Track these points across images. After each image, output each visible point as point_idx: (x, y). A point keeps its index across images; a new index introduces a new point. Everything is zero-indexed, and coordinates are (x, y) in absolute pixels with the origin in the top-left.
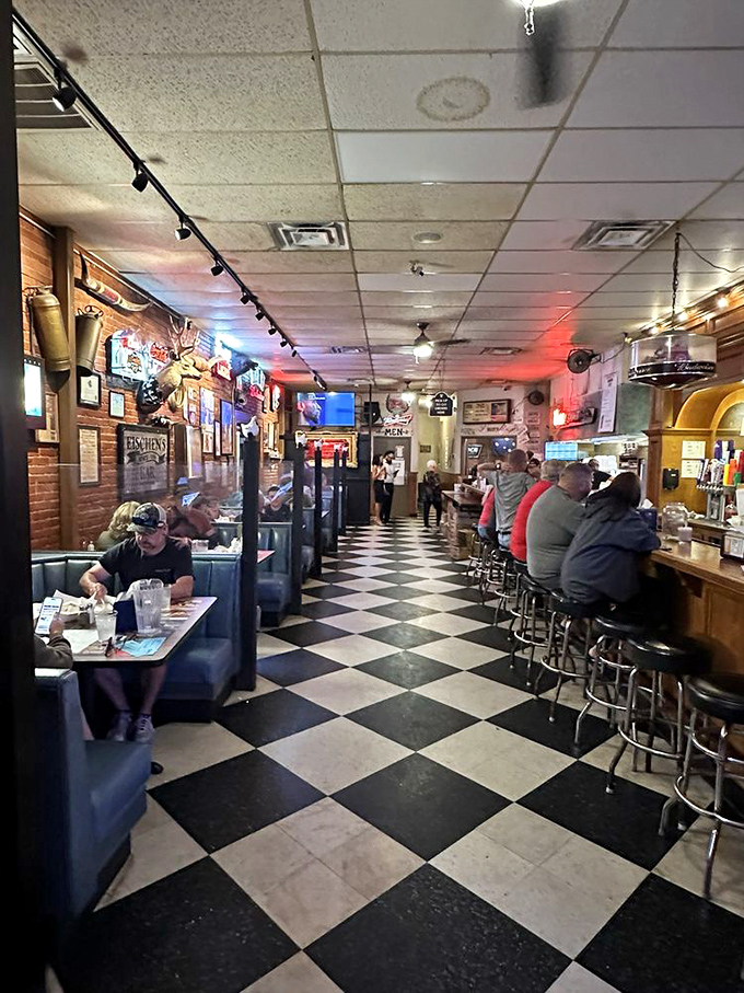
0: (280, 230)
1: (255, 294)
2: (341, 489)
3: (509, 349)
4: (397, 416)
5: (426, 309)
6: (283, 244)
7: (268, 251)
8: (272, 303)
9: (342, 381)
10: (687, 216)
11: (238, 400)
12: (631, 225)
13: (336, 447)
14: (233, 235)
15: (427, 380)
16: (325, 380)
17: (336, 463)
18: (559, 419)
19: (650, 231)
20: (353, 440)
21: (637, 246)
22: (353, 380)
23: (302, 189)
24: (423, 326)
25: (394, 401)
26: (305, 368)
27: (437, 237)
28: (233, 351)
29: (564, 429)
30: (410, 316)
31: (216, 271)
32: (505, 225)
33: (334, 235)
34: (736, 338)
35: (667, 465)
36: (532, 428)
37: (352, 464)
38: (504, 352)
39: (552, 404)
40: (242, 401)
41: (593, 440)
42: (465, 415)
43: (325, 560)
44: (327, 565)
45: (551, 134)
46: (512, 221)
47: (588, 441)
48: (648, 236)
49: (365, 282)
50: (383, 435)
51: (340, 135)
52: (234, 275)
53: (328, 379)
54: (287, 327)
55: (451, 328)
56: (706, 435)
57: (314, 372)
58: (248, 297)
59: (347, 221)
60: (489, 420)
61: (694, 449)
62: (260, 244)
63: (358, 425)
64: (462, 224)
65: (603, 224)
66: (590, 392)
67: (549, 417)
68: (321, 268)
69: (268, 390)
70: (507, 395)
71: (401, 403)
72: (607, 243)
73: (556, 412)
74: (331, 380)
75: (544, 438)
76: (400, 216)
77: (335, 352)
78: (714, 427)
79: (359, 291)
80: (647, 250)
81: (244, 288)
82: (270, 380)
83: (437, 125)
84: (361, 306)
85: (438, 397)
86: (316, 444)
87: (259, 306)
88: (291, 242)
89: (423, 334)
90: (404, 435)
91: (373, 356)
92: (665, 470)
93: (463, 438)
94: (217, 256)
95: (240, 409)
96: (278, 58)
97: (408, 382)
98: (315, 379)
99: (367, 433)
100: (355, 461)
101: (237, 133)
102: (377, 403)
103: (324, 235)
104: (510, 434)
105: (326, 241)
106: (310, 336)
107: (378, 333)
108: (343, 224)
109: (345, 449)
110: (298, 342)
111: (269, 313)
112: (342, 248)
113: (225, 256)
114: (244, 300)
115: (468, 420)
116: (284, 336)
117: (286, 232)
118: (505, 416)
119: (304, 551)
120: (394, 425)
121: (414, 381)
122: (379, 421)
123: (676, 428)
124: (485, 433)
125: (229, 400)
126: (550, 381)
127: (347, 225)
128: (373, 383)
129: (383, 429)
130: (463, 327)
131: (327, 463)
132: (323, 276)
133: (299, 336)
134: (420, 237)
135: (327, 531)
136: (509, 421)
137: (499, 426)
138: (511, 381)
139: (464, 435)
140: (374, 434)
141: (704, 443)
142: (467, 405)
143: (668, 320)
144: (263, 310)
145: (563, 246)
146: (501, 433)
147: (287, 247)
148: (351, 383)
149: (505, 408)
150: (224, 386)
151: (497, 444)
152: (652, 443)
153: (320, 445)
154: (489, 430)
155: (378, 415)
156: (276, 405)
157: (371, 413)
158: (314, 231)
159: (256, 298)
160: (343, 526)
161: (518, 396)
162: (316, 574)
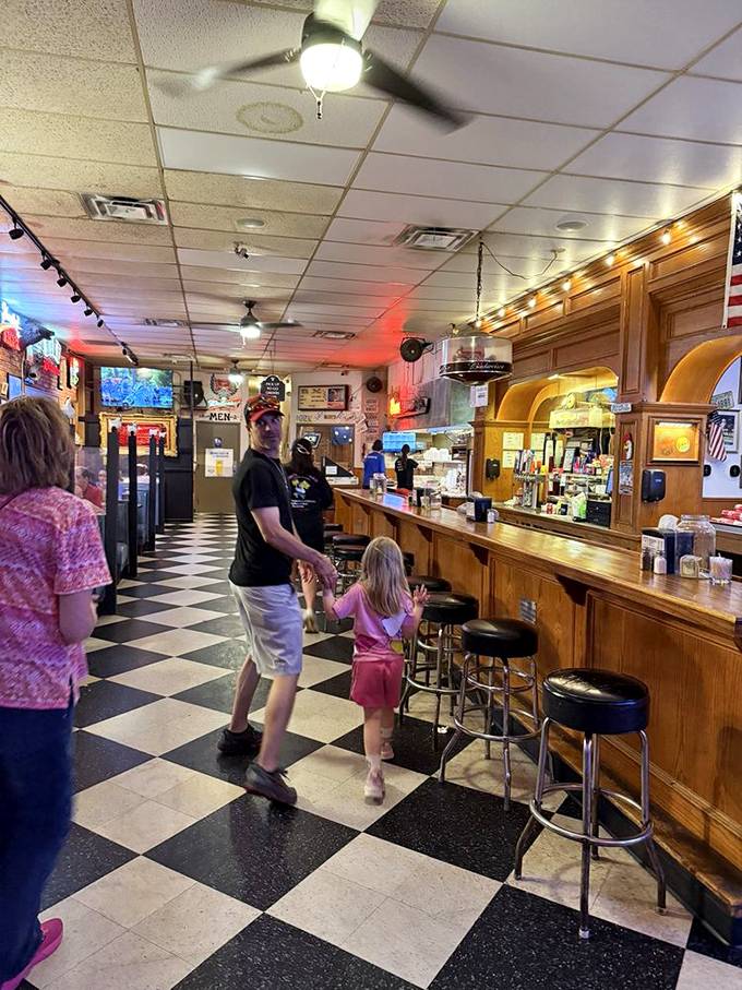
0: (93, 201)
1: (57, 258)
2: (158, 481)
3: (343, 333)
4: (224, 399)
5: (253, 287)
6: (95, 213)
7: (77, 218)
8: (77, 269)
9: (157, 356)
10: (488, 227)
11: (28, 374)
12: (442, 231)
13: (153, 432)
14: (38, 200)
15: (258, 359)
16: (135, 353)
17: (152, 451)
18: (395, 408)
19: (459, 237)
20: (171, 424)
21: (450, 249)
22: (170, 355)
23: (120, 168)
24: (250, 304)
25: (220, 382)
26: (112, 339)
27: (261, 223)
28: (22, 316)
29: (400, 418)
30: (235, 293)
31: (15, 234)
32: (327, 219)
33: (152, 210)
34: (550, 335)
35: (490, 455)
36: (370, 417)
37: (170, 452)
38: (338, 336)
39: (389, 393)
40: (34, 376)
41: (430, 430)
42: (300, 401)
43: (140, 559)
44: (143, 565)
45: (360, 153)
46: (333, 216)
47: (424, 431)
48: (458, 242)
49: (184, 256)
50: (208, 419)
51: (161, 129)
52: (34, 238)
53: (140, 353)
54: (93, 294)
55: (279, 310)
56: (524, 427)
57: (124, 344)
58: (49, 262)
59: (167, 200)
60: (326, 407)
61: (513, 441)
62: (68, 212)
63: (177, 407)
64: (285, 215)
65: (417, 228)
66: (424, 382)
67: (387, 405)
68: (135, 239)
69: (65, 362)
70: (343, 380)
71: (228, 384)
72: (422, 244)
73: (393, 401)
74: (143, 354)
75: (382, 426)
76: (223, 202)
77: (149, 323)
78: (531, 420)
79: (178, 265)
80: (459, 252)
81: (44, 252)
82: (68, 352)
83: (256, 134)
84: (181, 279)
85: (269, 380)
86: (130, 429)
87: (60, 271)
88: (104, 212)
89: (250, 313)
90: (232, 420)
91: (194, 331)
92: (488, 460)
93: (299, 426)
94: (16, 219)
95: (30, 385)
96: (103, 65)
97: (236, 361)
98: (125, 352)
99: (188, 417)
100: (174, 448)
101: (54, 114)
102: (200, 383)
103: (142, 210)
104: (349, 422)
105: (144, 217)
106: (120, 306)
107: (200, 308)
108: (163, 202)
109: (162, 435)
110: (104, 311)
111: (72, 279)
112: (161, 223)
113: (26, 219)
114: (45, 265)
115: (302, 407)
116: (88, 304)
117: (99, 203)
118: (343, 403)
119: (118, 548)
120: (221, 408)
121: (243, 360)
122: (202, 404)
123: (497, 420)
124: (322, 421)
125: (17, 373)
126: (387, 368)
127: (167, 204)
128: (194, 360)
129: (208, 413)
130: (293, 308)
131: (142, 451)
132: (138, 247)
133: (107, 305)
134: (242, 222)
135: (143, 527)
136: (346, 409)
137: (337, 413)
138: (348, 366)
139: (299, 422)
140: (197, 418)
141: (522, 434)
142: (301, 390)
143: (490, 314)
144: (65, 275)
145: (383, 243)
146: (338, 421)
147: (99, 217)
148: (167, 358)
149: (342, 395)
150: (11, 357)
151: (337, 433)
152: (476, 433)
153: (135, 430)
154: (325, 417)
155: (202, 396)
156: (74, 381)
157: (192, 394)
158: (131, 205)
159: (58, 262)
160: (161, 523)
161: (356, 381)
162: (131, 574)
